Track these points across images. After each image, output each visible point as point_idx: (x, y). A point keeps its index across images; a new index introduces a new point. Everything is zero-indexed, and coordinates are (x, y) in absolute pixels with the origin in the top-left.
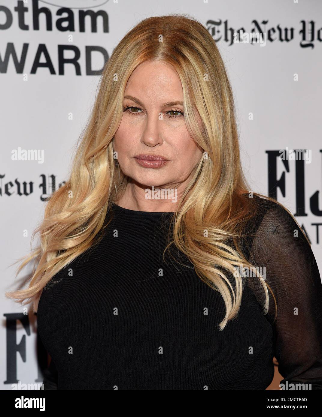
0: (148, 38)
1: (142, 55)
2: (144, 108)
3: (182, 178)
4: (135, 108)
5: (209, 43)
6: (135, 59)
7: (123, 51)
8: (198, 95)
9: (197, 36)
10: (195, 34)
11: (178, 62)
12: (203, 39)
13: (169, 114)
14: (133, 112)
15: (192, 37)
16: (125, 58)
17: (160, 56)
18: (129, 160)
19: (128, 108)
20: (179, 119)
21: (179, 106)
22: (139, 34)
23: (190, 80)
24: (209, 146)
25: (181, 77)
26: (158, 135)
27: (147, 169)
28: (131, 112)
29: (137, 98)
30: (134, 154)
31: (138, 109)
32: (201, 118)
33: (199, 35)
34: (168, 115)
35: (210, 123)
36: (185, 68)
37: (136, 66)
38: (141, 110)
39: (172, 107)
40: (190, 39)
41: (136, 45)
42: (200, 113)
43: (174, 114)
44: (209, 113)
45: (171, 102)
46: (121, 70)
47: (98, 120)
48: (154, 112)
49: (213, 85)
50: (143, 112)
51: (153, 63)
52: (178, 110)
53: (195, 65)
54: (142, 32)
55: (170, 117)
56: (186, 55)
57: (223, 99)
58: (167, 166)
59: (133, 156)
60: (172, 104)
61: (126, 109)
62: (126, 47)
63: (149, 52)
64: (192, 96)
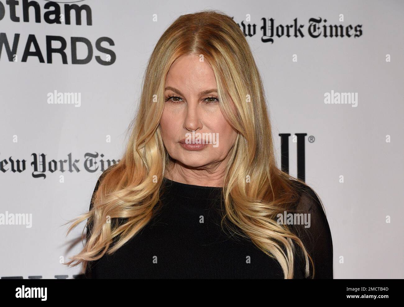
0: (183, 35)
1: (178, 50)
2: (183, 97)
3: (222, 157)
4: (176, 97)
5: (238, 34)
6: (173, 54)
7: (162, 48)
8: (230, 83)
9: (227, 29)
10: (225, 27)
11: (210, 54)
12: (232, 31)
13: (207, 100)
14: (175, 101)
15: (222, 30)
16: (164, 54)
17: (194, 50)
18: (174, 145)
19: (171, 98)
20: (215, 105)
21: (214, 94)
22: (175, 31)
23: (222, 70)
24: (243, 127)
25: (213, 67)
26: (198, 120)
27: (191, 152)
28: (173, 101)
29: (177, 88)
30: (178, 140)
31: (179, 98)
32: (234, 103)
33: (229, 28)
34: (205, 102)
35: (242, 107)
36: (217, 60)
37: (173, 60)
38: (181, 99)
39: (208, 94)
40: (220, 32)
41: (173, 41)
42: (232, 98)
43: (211, 101)
44: (241, 98)
45: (207, 91)
46: (161, 65)
47: (145, 111)
48: (193, 100)
49: (243, 72)
50: (183, 101)
51: (189, 57)
52: (214, 97)
53: (226, 55)
54: (177, 29)
55: (207, 103)
56: (217, 47)
57: (252, 84)
58: (208, 148)
59: (178, 141)
60: (208, 92)
61: (168, 99)
62: (164, 44)
63: (185, 47)
64: (224, 84)
